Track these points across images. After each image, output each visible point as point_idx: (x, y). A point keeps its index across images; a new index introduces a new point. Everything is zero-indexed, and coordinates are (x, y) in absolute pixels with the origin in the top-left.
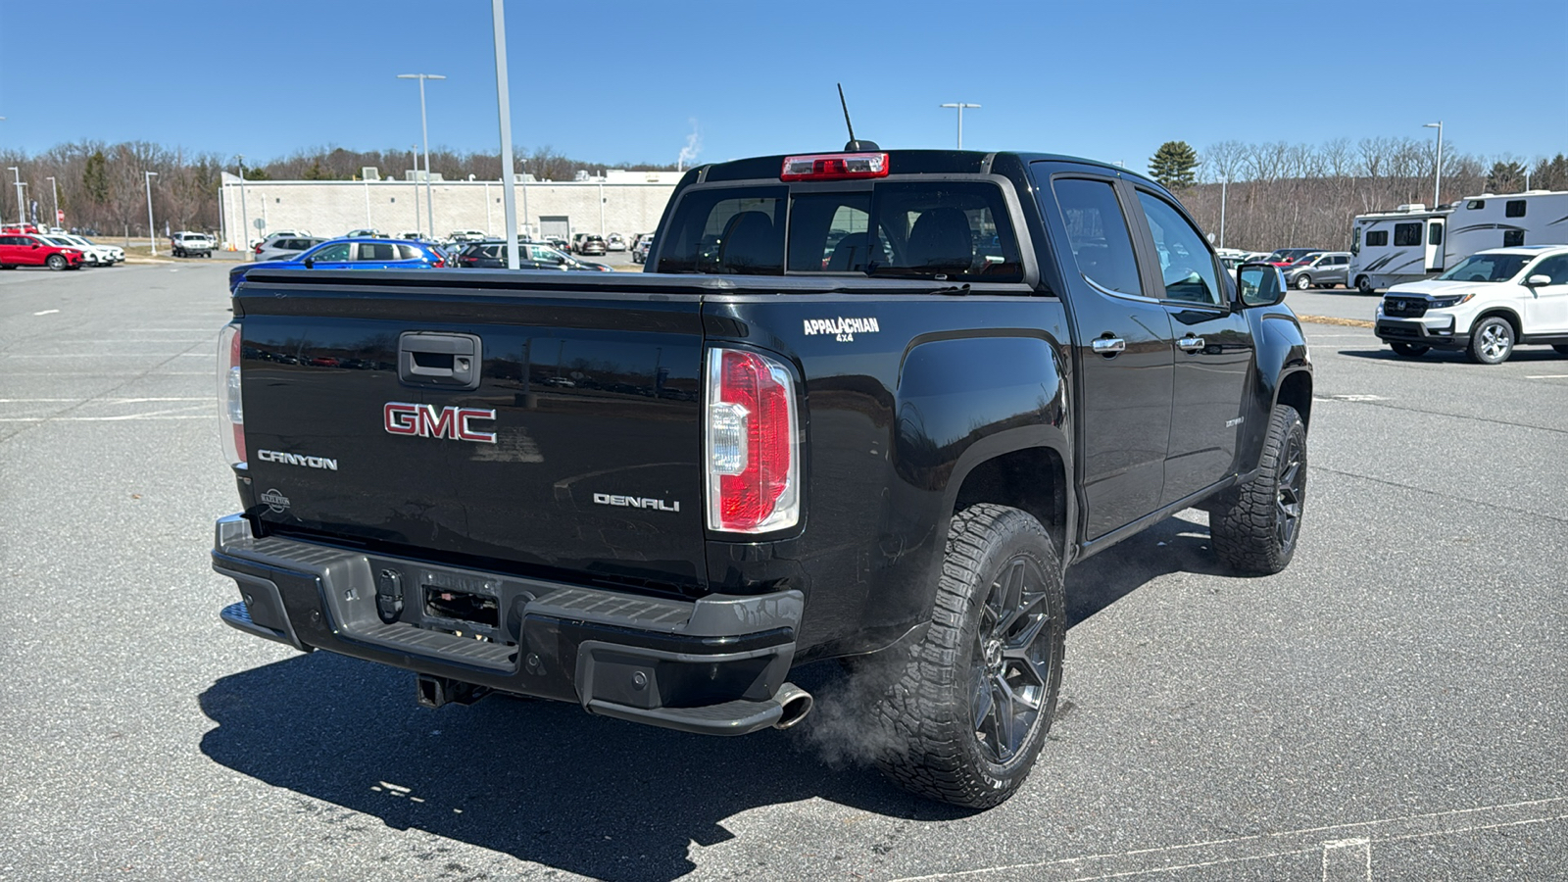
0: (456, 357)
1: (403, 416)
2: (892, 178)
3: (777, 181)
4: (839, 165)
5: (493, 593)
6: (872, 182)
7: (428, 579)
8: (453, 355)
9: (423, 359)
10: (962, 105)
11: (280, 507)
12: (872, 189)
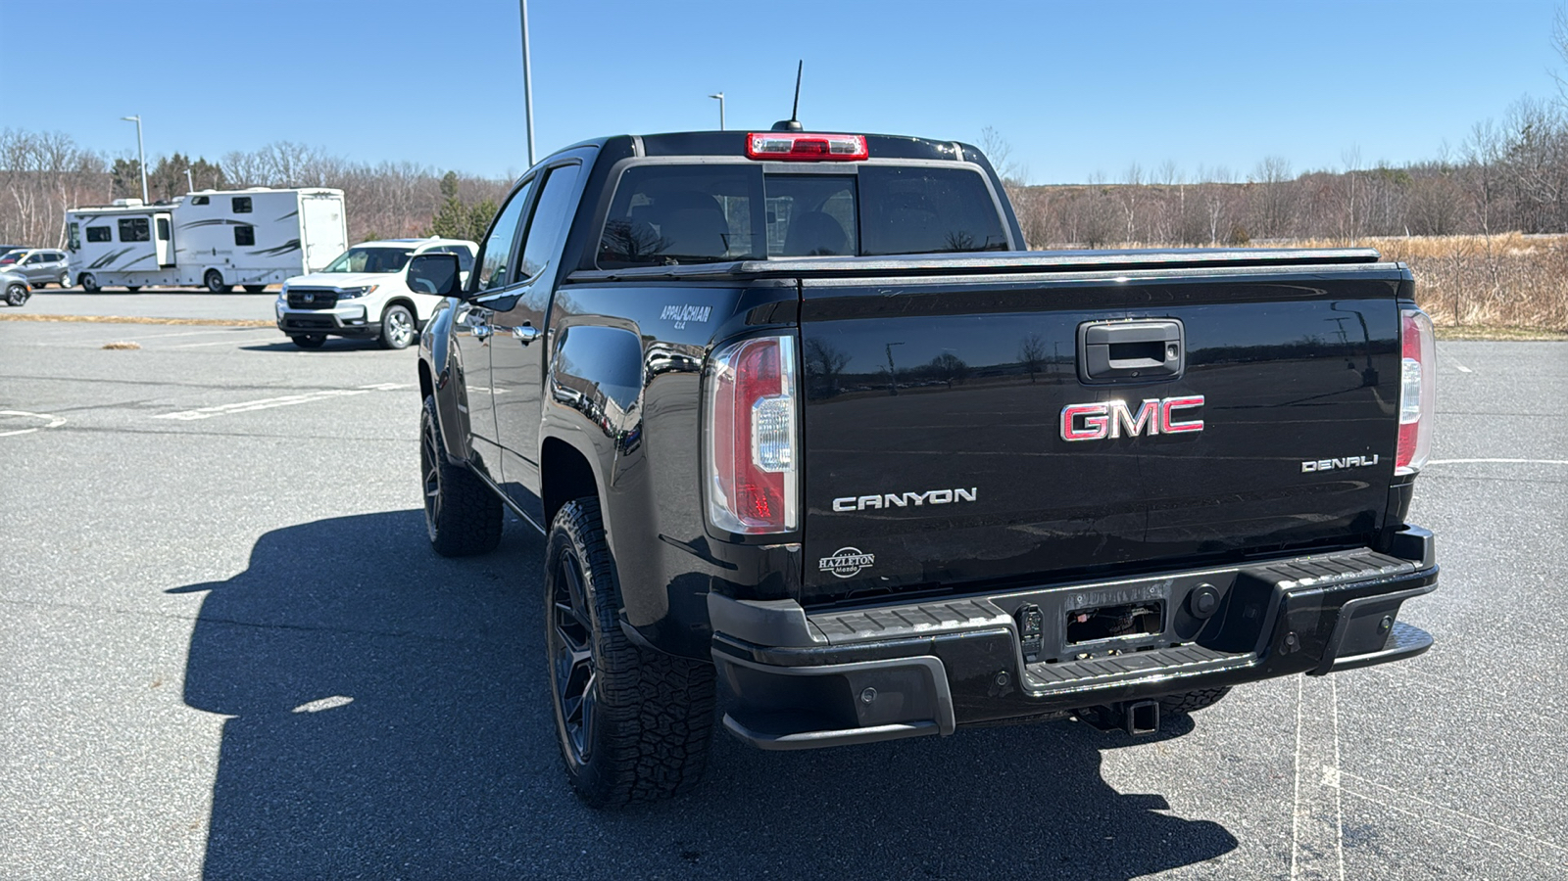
0: (1167, 344)
1: (1088, 419)
2: (873, 161)
3: (742, 160)
4: (823, 145)
5: (1161, 596)
6: (853, 166)
7: (1076, 603)
8: (1162, 343)
9: (1120, 350)
11: (852, 569)
12: (856, 172)
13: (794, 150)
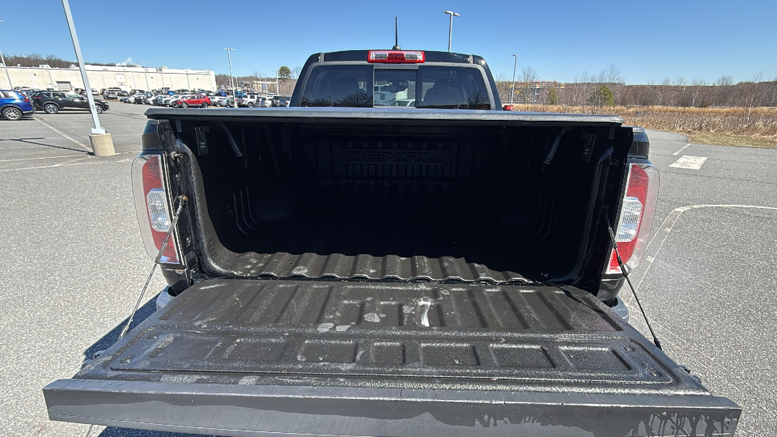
2: (427, 63)
4: (402, 56)
6: (417, 65)
10: (229, 49)
12: (418, 68)
13: (389, 58)
